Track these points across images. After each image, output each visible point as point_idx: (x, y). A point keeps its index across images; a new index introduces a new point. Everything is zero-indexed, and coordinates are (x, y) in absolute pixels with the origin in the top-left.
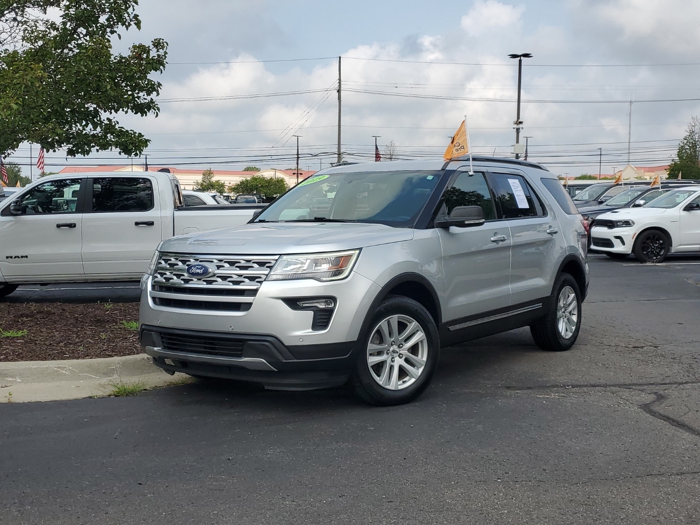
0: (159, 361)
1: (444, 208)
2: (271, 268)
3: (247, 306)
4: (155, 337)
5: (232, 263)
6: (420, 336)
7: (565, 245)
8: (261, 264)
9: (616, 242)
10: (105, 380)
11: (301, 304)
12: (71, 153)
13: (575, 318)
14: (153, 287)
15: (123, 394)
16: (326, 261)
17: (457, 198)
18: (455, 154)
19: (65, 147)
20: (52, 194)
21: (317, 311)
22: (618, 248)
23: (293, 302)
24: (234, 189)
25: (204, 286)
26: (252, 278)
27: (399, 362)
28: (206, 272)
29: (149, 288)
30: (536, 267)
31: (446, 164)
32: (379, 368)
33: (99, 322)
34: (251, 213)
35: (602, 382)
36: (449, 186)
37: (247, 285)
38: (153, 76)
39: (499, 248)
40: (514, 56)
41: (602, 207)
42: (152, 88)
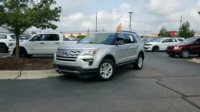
0: (57, 71)
1: (116, 41)
2: (80, 53)
3: (75, 60)
4: (57, 66)
5: (72, 52)
6: (111, 67)
7: (140, 49)
8: (78, 52)
9: (149, 48)
10: (47, 75)
11: (86, 60)
12: (42, 29)
13: (142, 63)
14: (56, 56)
15: (50, 78)
16: (92, 51)
17: (119, 39)
18: (119, 30)
19: (41, 28)
20: (40, 37)
21: (90, 62)
22: (149, 49)
23: (85, 60)
24: (77, 37)
25: (66, 56)
26: (76, 55)
27: (107, 72)
28: (67, 53)
29: (55, 56)
30: (134, 53)
31: (117, 32)
32: (102, 73)
33: (47, 62)
34: (77, 41)
35: (148, 77)
36: (117, 37)
37: (75, 56)
38: (59, 14)
39: (127, 49)
40: (130, 13)
41: (146, 41)
42: (58, 16)
